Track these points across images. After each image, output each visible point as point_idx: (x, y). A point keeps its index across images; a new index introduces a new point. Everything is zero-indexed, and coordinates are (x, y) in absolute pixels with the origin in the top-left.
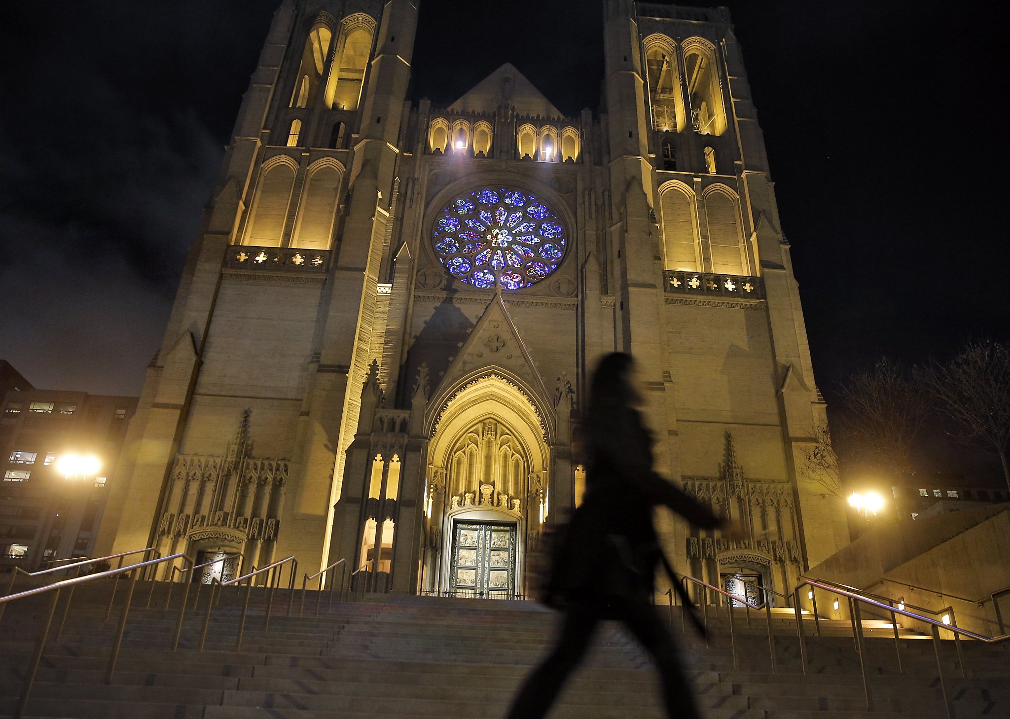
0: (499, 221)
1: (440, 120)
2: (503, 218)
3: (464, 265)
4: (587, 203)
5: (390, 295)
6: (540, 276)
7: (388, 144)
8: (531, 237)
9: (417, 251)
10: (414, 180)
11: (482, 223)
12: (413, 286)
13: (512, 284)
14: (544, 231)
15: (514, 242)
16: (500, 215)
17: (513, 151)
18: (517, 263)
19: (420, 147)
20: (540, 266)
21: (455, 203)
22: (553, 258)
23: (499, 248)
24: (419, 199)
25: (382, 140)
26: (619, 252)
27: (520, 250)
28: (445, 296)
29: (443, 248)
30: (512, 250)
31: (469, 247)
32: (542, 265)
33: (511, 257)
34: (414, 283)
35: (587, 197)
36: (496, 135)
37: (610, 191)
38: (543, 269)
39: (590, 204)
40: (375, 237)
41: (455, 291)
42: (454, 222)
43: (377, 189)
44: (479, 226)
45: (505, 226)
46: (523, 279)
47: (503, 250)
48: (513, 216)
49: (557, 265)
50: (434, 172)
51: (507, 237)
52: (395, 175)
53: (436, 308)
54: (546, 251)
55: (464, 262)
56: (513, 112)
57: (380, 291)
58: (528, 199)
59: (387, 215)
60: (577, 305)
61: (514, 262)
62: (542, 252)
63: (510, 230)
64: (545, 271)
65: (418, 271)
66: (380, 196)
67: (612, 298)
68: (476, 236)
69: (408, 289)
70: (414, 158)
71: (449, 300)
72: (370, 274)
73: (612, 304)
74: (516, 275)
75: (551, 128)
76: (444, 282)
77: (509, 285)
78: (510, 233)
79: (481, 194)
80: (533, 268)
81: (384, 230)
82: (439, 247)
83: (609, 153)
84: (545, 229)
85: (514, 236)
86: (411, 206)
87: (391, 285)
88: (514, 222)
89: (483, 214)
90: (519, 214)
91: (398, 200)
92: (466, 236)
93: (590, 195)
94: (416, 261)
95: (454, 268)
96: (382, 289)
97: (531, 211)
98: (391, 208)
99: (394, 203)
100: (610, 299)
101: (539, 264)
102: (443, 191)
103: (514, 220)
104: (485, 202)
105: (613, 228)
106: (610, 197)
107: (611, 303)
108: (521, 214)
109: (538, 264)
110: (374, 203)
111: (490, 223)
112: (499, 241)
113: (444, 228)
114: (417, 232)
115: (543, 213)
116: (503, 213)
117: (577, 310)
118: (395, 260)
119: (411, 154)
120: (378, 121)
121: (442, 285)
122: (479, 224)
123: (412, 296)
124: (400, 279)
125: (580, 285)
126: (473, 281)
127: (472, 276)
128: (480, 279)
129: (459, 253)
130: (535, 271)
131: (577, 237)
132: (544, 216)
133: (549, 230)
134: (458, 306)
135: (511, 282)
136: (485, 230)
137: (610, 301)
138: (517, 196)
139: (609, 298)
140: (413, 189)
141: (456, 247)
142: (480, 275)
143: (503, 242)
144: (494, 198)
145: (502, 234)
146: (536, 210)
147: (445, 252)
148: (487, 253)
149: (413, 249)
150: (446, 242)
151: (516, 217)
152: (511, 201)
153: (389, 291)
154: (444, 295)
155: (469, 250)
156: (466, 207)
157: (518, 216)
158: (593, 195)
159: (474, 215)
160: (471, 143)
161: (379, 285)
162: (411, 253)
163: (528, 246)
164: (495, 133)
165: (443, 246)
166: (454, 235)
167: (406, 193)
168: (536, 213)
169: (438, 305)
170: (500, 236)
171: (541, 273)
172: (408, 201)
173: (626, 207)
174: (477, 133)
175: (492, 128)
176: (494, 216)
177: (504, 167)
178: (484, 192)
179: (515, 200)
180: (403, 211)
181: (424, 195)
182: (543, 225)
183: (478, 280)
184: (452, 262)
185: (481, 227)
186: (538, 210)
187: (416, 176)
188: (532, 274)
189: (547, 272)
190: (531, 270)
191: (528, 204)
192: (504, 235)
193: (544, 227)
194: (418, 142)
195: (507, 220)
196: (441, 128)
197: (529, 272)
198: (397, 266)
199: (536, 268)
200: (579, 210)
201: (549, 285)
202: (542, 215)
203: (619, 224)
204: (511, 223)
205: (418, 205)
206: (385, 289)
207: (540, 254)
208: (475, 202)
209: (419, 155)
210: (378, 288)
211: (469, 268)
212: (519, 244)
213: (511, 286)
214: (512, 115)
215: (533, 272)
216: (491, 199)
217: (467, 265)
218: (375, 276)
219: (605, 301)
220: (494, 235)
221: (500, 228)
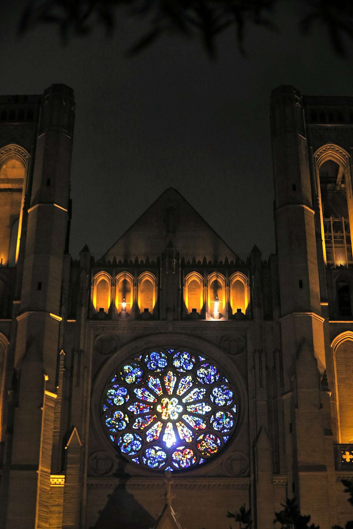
0: (169, 388)
1: (102, 273)
2: (173, 384)
3: (135, 441)
4: (257, 368)
5: (63, 486)
6: (213, 450)
7: (51, 314)
8: (202, 404)
9: (87, 435)
10: (80, 352)
11: (152, 392)
12: (85, 475)
13: (185, 461)
14: (215, 398)
15: (185, 412)
16: (169, 380)
17: (180, 309)
18: (188, 437)
19: (84, 310)
20: (212, 439)
21: (122, 370)
22: (225, 428)
23: (169, 420)
24: (86, 374)
25: (45, 311)
26: (291, 424)
27: (190, 420)
28: (118, 483)
29: (113, 423)
30: (183, 421)
31: (139, 420)
32: (214, 437)
33: (182, 430)
34: (86, 471)
35: (257, 361)
36: (162, 290)
37: (280, 351)
38: (215, 442)
39: (261, 369)
40: (46, 425)
41: (127, 476)
42: (122, 392)
43: (44, 373)
44: (148, 395)
45: (174, 395)
46: (195, 454)
47: (174, 422)
48: (183, 381)
49: (229, 436)
50: (99, 337)
51: (177, 406)
52: (60, 348)
53: (109, 496)
54: (217, 420)
55: (135, 439)
56: (178, 259)
57: (53, 482)
58: (198, 360)
59: (55, 396)
60: (250, 485)
61: (185, 436)
62: (213, 422)
63: (180, 398)
64: (217, 444)
65: (90, 455)
66: (46, 378)
67: (284, 477)
68: (146, 408)
69: (81, 480)
70: (78, 324)
71: (121, 487)
72: (43, 468)
73: (285, 483)
74: (188, 450)
75: (219, 275)
76: (116, 467)
77: (181, 462)
78: (180, 403)
79: (149, 357)
80: (205, 441)
81: (53, 415)
82: (109, 423)
83: (279, 304)
84: (216, 394)
85: (185, 406)
86: (78, 383)
87: (64, 476)
88: (184, 388)
89: (152, 381)
90: (189, 378)
91: (65, 376)
92: (136, 408)
93: (260, 357)
94: (87, 446)
95: (125, 447)
96: (55, 480)
97: (201, 374)
98: (58, 387)
99: (61, 381)
100: (282, 479)
101: (211, 436)
102: (110, 361)
103: (184, 386)
104: (153, 367)
105: (284, 397)
106: (281, 358)
107: (283, 482)
108: (190, 378)
109: (209, 436)
110: (41, 386)
111: (159, 391)
112: (169, 412)
113: (113, 400)
114: (86, 412)
115: (214, 376)
116: (172, 379)
117: (250, 490)
118: (66, 448)
119: (75, 321)
120: (40, 287)
121: (114, 471)
122: (148, 393)
123: (85, 486)
124: (73, 469)
125: (252, 463)
126: (145, 460)
127: (144, 455)
128: (152, 457)
129: (129, 429)
130: (207, 444)
131: (248, 407)
132: (215, 379)
133: (220, 395)
134: (130, 492)
135: (183, 458)
136: (154, 400)
137: (282, 481)
138: (185, 356)
139: (281, 477)
140: (79, 362)
141: (126, 422)
142: (152, 452)
143: (174, 413)
144: (162, 361)
145: (172, 404)
146: (206, 373)
147: (116, 428)
148: (158, 426)
149: (83, 433)
150: (116, 417)
151: (185, 383)
152: (180, 363)
153: (63, 483)
154: (116, 481)
155: (139, 425)
156: (134, 373)
157: (188, 381)
158: (263, 359)
159: (142, 383)
160: (135, 300)
161: (52, 476)
162: (80, 438)
163: (199, 416)
164: (161, 287)
165: (113, 421)
166: (124, 408)
167: (72, 367)
168: (206, 376)
169: (111, 492)
170: (170, 406)
171: (213, 447)
172: (75, 379)
173: (296, 377)
174: (141, 287)
175: (157, 279)
176: (163, 383)
177: (170, 329)
178: (152, 354)
179: (185, 361)
180: (71, 389)
181: (91, 368)
182: (214, 390)
183: (149, 458)
184: (123, 440)
185: (150, 396)
186: (208, 373)
187: (81, 347)
188: (204, 448)
189: (219, 444)
190: (203, 443)
191: (197, 366)
192: (174, 404)
193: (215, 392)
194: (81, 305)
195: (176, 387)
196: (103, 281)
197: (201, 446)
198: (69, 455)
199: (208, 441)
200: (250, 376)
201: (222, 463)
202: (212, 378)
203: (290, 394)
204: (181, 389)
205: (85, 382)
206: (58, 480)
207: (212, 424)
208: (143, 366)
209: (83, 321)
210: (51, 480)
211: (140, 446)
212: (190, 414)
213: (183, 463)
214: (177, 264)
215: (204, 446)
216: (160, 362)
217: (138, 442)
218: (48, 468)
219: (277, 481)
220: (164, 405)
221: (170, 397)
